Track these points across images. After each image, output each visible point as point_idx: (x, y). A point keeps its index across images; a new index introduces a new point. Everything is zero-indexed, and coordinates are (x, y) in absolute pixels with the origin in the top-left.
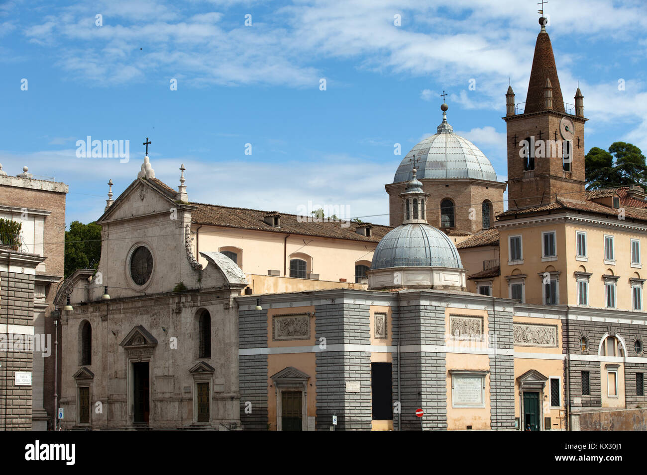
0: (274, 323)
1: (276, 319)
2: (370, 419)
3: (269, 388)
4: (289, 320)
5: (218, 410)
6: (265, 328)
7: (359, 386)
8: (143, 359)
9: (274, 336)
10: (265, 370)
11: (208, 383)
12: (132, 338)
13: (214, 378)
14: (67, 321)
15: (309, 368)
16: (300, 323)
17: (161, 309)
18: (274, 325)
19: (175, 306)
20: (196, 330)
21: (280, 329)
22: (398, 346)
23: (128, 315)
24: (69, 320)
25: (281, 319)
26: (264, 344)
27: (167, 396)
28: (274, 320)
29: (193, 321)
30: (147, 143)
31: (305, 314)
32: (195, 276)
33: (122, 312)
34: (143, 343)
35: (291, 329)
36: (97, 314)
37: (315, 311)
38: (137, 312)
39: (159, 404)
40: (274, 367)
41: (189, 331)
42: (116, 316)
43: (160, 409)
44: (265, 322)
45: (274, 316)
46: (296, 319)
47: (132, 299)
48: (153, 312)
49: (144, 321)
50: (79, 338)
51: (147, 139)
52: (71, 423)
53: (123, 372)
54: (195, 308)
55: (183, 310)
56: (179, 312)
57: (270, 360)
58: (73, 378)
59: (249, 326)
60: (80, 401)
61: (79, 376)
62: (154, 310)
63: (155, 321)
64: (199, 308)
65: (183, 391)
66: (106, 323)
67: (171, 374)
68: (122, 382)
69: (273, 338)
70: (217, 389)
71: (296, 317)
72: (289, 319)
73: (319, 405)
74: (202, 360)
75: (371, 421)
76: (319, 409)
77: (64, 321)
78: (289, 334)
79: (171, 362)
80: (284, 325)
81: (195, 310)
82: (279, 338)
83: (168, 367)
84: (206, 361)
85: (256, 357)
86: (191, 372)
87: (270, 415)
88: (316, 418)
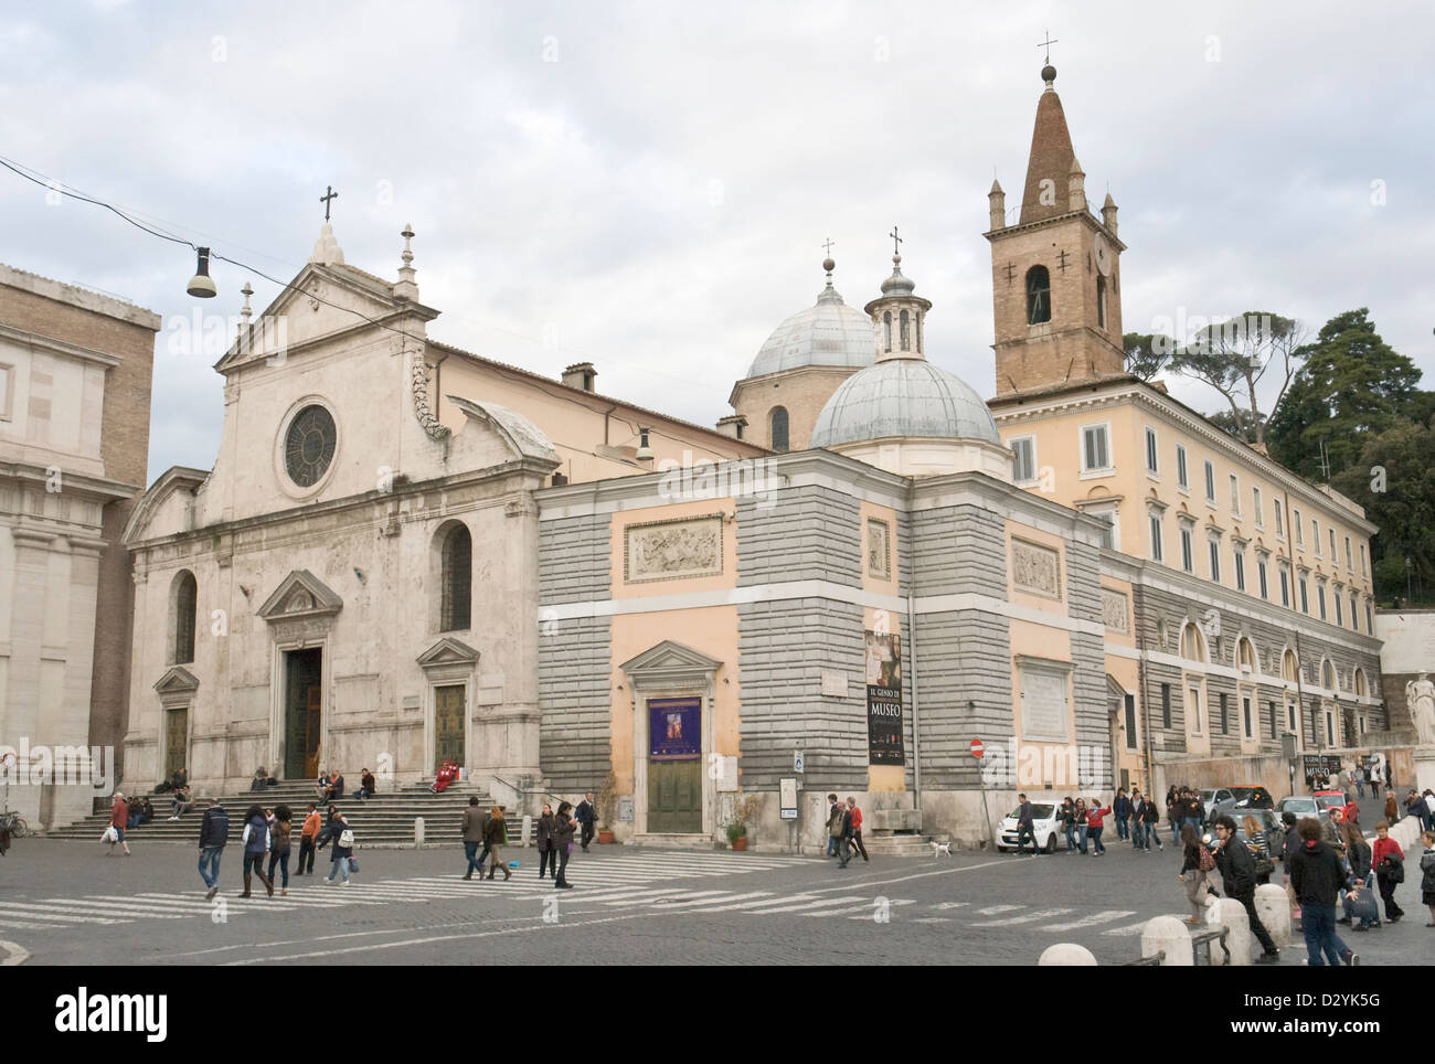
0: (627, 542)
1: (632, 534)
2: (865, 762)
3: (615, 693)
4: (665, 535)
5: (487, 745)
6: (605, 557)
7: (845, 684)
8: (307, 642)
9: (627, 572)
10: (605, 652)
11: (463, 686)
12: (284, 597)
13: (478, 673)
14: (146, 576)
15: (718, 640)
16: (696, 539)
17: (354, 531)
18: (627, 548)
19: (386, 522)
20: (435, 572)
21: (642, 557)
22: (911, 599)
23: (277, 551)
24: (150, 575)
25: (644, 533)
26: (601, 590)
27: (362, 719)
28: (627, 537)
29: (428, 551)
30: (328, 198)
31: (710, 518)
32: (435, 451)
33: (264, 547)
34: (310, 607)
35: (671, 554)
36: (211, 554)
37: (736, 509)
38: (297, 542)
39: (342, 738)
40: (627, 644)
41: (417, 574)
42: (251, 556)
43: (343, 748)
44: (605, 541)
45: (629, 528)
46: (684, 531)
47: (286, 517)
48: (335, 540)
49: (312, 560)
50: (171, 609)
51: (329, 189)
52: (144, 785)
53: (264, 672)
54: (434, 520)
55: (406, 529)
56: (395, 532)
57: (617, 630)
58: (154, 692)
59: (564, 553)
60: (168, 738)
61: (167, 687)
62: (337, 535)
63: (338, 559)
64: (445, 519)
65: (400, 705)
66: (229, 570)
67: (372, 670)
68: (261, 694)
69: (626, 578)
70: (484, 698)
71: (684, 526)
72: (665, 531)
73: (749, 727)
74: (448, 635)
75: (866, 767)
76: (747, 739)
77: (140, 574)
78: (666, 566)
79: (372, 644)
80: (652, 547)
81: (433, 525)
82: (641, 577)
83: (367, 656)
84: (458, 636)
85: (583, 622)
86: (421, 663)
87: (617, 755)
88: (739, 760)
